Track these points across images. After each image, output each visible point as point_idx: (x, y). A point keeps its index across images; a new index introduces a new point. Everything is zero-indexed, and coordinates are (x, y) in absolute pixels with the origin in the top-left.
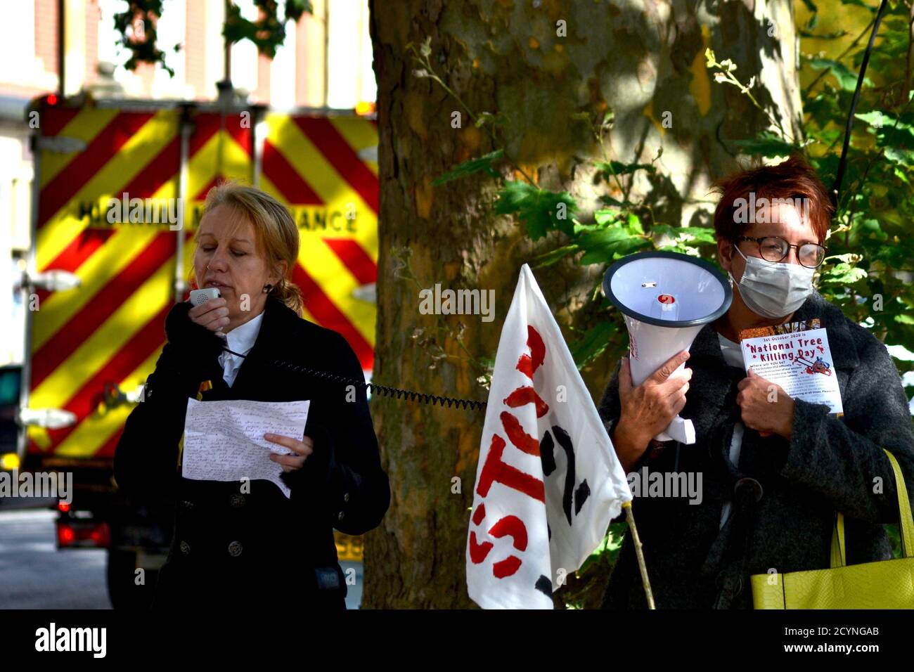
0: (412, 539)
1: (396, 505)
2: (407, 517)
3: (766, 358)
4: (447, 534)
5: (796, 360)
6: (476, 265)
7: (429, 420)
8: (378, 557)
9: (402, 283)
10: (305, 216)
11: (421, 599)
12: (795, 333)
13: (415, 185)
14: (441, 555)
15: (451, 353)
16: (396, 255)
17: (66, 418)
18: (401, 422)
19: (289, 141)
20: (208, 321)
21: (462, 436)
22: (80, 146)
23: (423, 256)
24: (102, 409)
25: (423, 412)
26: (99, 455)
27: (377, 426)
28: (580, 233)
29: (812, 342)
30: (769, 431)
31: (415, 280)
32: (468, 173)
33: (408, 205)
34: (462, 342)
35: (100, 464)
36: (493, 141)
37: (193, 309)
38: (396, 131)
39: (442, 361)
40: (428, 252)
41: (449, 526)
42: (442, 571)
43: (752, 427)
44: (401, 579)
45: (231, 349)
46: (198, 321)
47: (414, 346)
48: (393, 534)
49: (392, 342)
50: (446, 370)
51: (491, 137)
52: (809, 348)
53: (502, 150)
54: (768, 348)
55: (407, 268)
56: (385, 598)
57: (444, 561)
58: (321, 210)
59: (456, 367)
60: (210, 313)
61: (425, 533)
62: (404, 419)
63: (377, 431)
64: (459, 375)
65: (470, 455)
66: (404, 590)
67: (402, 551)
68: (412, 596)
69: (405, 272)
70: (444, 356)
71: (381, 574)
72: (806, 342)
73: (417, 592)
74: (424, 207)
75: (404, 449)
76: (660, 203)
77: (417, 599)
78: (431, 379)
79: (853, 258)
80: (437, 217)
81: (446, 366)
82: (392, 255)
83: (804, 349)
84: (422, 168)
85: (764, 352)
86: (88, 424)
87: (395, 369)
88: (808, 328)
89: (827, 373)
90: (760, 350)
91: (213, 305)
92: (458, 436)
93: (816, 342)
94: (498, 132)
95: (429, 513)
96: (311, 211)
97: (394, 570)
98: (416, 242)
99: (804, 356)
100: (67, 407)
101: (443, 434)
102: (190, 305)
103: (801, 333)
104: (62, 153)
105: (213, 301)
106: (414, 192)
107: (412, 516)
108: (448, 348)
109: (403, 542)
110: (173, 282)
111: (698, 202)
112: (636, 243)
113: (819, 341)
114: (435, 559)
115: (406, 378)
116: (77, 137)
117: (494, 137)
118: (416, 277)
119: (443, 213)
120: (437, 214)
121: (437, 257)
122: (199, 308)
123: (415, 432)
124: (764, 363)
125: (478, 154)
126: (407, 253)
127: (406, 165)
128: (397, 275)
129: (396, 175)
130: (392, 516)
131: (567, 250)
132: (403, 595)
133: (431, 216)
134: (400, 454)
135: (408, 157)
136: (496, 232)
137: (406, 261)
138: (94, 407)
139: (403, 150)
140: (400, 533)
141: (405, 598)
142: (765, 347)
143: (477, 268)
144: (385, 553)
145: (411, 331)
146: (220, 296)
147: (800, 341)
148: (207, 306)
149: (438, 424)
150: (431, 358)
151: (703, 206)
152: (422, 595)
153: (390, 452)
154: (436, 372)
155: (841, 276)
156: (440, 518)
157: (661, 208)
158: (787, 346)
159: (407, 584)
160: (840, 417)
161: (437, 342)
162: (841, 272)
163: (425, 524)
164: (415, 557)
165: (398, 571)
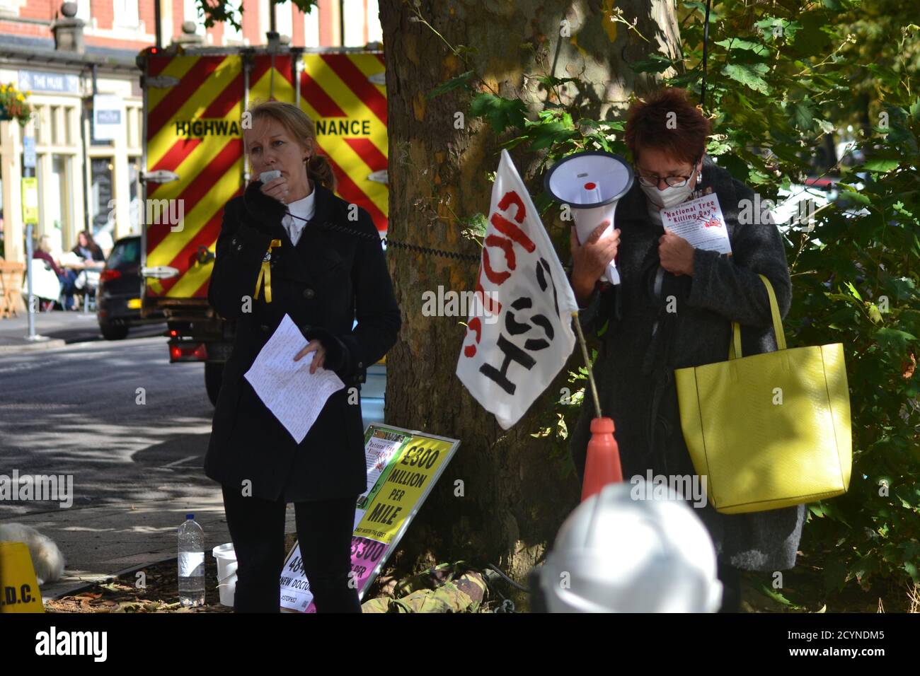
0: (420, 346)
1: (407, 322)
2: (416, 331)
3: (677, 219)
4: (444, 341)
5: (698, 219)
6: (457, 152)
7: (428, 263)
8: (396, 359)
9: (405, 167)
10: (333, 123)
11: (428, 387)
12: (696, 199)
13: (413, 98)
14: (441, 355)
15: (442, 215)
16: (401, 148)
17: (173, 272)
18: (409, 264)
19: (321, 73)
20: (274, 193)
21: (452, 272)
22: (175, 82)
23: (420, 147)
24: (197, 264)
25: (424, 257)
26: (197, 297)
27: (392, 268)
28: (529, 127)
29: (708, 205)
30: (680, 272)
31: (415, 165)
32: (450, 89)
33: (408, 112)
34: (449, 207)
35: (198, 303)
36: (466, 64)
37: (263, 185)
38: (397, 62)
39: (436, 221)
40: (423, 145)
41: (445, 336)
42: (442, 367)
43: (669, 270)
44: (413, 373)
45: (291, 213)
46: (268, 193)
47: (416, 211)
48: (406, 343)
49: (400, 209)
50: (439, 227)
51: (465, 62)
52: (706, 209)
53: (472, 71)
54: (679, 213)
55: (409, 156)
56: (402, 387)
57: (443, 359)
58: (344, 120)
59: (446, 225)
60: (275, 188)
61: (429, 341)
62: (411, 263)
63: (391, 272)
64: (448, 230)
65: (458, 286)
66: (415, 381)
67: (413, 354)
68: (421, 385)
69: (407, 159)
70: (437, 217)
71: (399, 371)
72: (704, 205)
73: (425, 382)
74: (419, 113)
75: (412, 283)
76: (584, 104)
77: (425, 387)
78: (429, 234)
79: (721, 137)
80: (429, 120)
81: (439, 224)
82: (398, 148)
83: (703, 210)
84: (417, 86)
85: (676, 216)
86: (187, 276)
87: (404, 228)
88: (704, 195)
89: (719, 225)
90: (673, 214)
91: (278, 182)
92: (450, 273)
93: (710, 204)
94: (470, 59)
95: (430, 327)
96: (337, 121)
97: (408, 367)
98: (415, 138)
99: (703, 215)
100: (172, 264)
101: (439, 271)
102: (260, 183)
103: (700, 199)
104: (162, 87)
105: (277, 179)
106: (412, 104)
107: (419, 329)
108: (440, 212)
109: (414, 348)
110: (242, 175)
111: (612, 102)
112: (570, 134)
113: (712, 203)
114: (436, 360)
115: (411, 234)
116: (173, 75)
117: (467, 62)
118: (415, 163)
119: (433, 117)
120: (429, 118)
121: (429, 148)
122: (268, 185)
123: (419, 271)
124: (677, 223)
125: (456, 74)
126: (409, 146)
127: (406, 84)
128: (402, 162)
129: (399, 91)
130: (405, 330)
131: (521, 139)
132: (415, 385)
133: (424, 119)
134: (409, 287)
135: (407, 79)
136: (471, 129)
137: (408, 151)
138: (191, 264)
139: (403, 74)
140: (411, 342)
141: (416, 387)
142: (677, 212)
143: (458, 154)
144: (401, 356)
145: (413, 200)
146: (281, 176)
147: (700, 205)
148: (273, 183)
149: (435, 265)
150: (428, 219)
151: (614, 105)
152: (428, 384)
153: (402, 285)
154: (432, 229)
155: (713, 150)
156: (439, 330)
157: (585, 106)
158: (692, 210)
159: (417, 376)
160: (730, 256)
161: (432, 208)
162: (713, 147)
163: (428, 335)
164: (422, 358)
165: (411, 368)
